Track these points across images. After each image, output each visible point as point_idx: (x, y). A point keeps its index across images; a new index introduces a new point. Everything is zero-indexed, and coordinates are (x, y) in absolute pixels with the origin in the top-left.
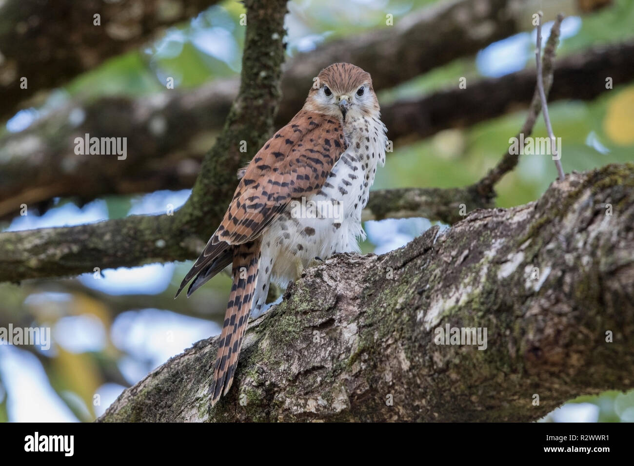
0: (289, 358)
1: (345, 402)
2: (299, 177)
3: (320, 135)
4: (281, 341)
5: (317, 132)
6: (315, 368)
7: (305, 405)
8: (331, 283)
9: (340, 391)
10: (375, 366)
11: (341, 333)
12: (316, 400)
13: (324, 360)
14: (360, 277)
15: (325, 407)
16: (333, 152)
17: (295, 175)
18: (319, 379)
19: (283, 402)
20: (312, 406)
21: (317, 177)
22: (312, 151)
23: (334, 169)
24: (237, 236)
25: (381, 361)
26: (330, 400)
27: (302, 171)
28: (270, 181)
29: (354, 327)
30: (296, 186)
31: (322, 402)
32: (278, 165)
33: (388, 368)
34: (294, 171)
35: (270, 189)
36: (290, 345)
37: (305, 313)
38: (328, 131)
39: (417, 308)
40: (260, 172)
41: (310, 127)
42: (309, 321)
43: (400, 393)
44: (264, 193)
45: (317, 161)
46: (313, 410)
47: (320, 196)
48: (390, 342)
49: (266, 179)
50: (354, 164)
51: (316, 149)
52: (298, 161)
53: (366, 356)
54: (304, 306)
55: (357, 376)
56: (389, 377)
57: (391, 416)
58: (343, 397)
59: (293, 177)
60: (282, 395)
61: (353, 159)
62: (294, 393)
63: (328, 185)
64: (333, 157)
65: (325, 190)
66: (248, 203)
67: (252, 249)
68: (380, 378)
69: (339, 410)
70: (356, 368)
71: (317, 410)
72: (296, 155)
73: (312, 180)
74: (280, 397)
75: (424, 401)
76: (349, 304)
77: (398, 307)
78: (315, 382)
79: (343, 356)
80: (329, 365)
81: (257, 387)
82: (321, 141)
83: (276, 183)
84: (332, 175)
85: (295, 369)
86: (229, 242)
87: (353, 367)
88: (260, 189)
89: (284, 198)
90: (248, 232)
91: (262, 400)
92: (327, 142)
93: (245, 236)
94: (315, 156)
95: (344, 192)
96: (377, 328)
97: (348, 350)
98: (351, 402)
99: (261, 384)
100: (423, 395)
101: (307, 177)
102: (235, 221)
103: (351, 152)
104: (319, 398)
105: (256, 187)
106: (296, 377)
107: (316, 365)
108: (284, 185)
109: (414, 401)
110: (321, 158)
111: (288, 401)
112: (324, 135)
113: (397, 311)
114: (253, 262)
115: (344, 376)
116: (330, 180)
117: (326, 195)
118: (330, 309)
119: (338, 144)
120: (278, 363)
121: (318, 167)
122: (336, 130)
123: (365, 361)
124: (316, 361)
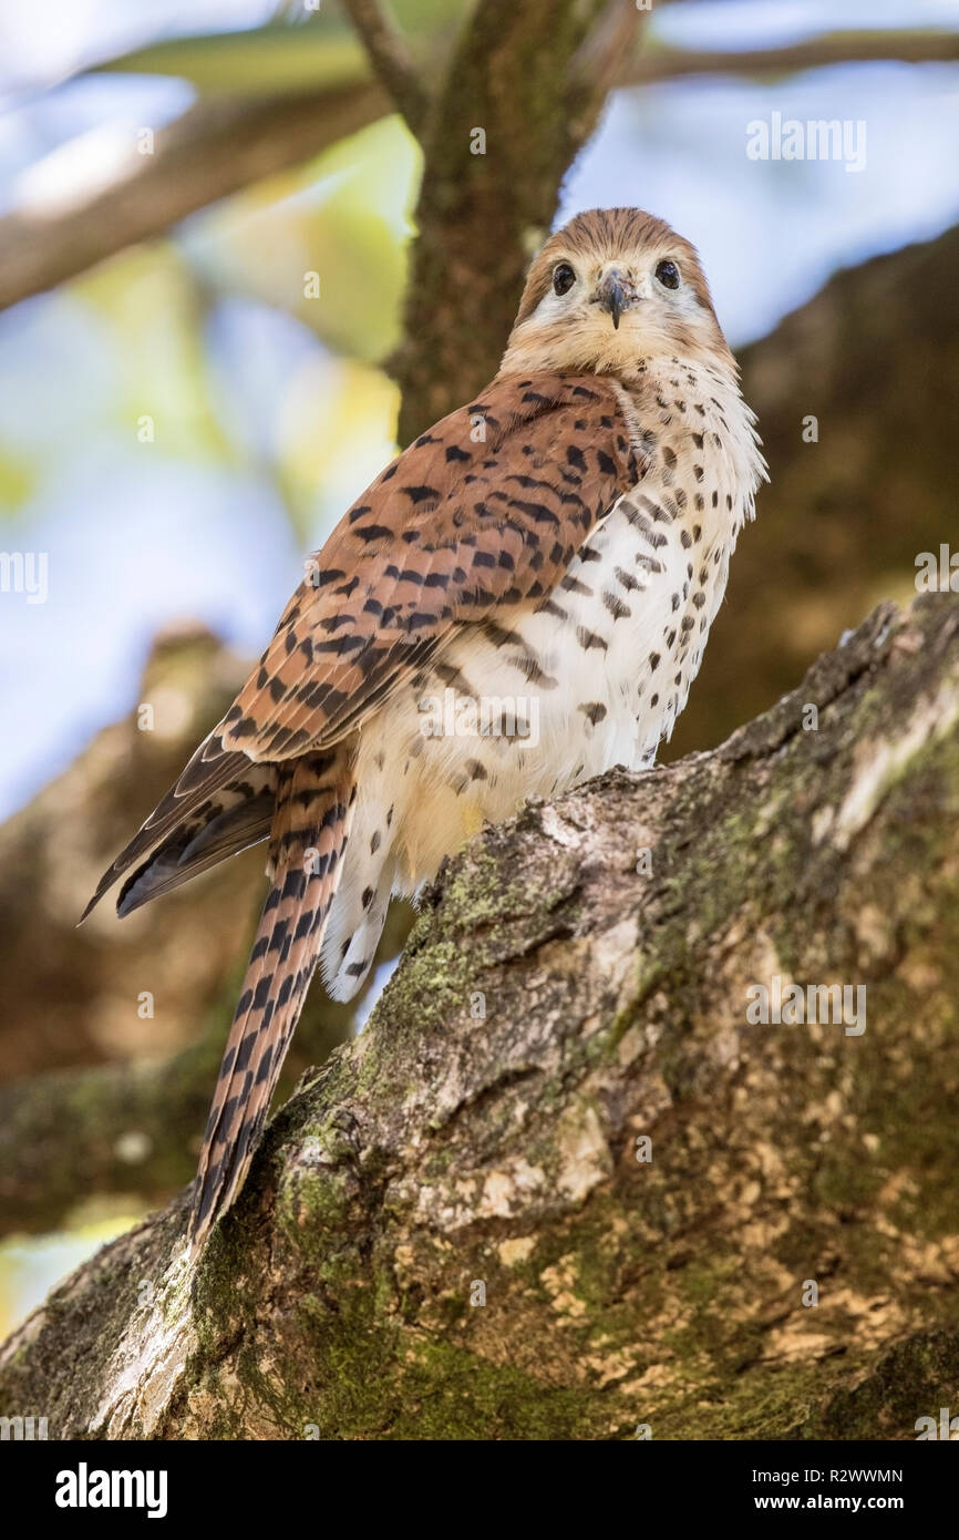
0: (430, 1071)
1: (598, 1163)
2: (482, 559)
3: (556, 434)
4: (409, 1023)
5: (545, 427)
6: (510, 1079)
7: (479, 1195)
8: (569, 838)
9: (583, 1126)
10: (688, 1026)
11: (588, 958)
12: (511, 1172)
13: (537, 1049)
14: (656, 810)
15: (537, 1192)
16: (594, 486)
17: (470, 552)
18: (520, 1109)
19: (409, 1206)
20: (497, 1197)
21: (536, 562)
22: (525, 481)
23: (592, 538)
24: (280, 735)
25: (706, 1006)
26: (553, 1168)
27: (492, 541)
28: (391, 571)
29: (628, 930)
30: (469, 584)
31: (530, 1176)
32: (416, 523)
33: (727, 1021)
34: (469, 541)
35: (389, 592)
36: (437, 1030)
37: (483, 926)
38: (579, 425)
39: (816, 807)
40: (361, 546)
41: (526, 409)
42: (495, 948)
43: (763, 1094)
44: (372, 606)
45: (541, 513)
46: (503, 1210)
47: (545, 616)
48: (733, 937)
49: (381, 564)
50: (658, 528)
51: (539, 475)
52: (481, 510)
53: (662, 1001)
54: (483, 908)
55: (634, 1072)
56: (727, 1049)
57: (738, 1190)
58: (592, 1144)
59: (463, 557)
60: (410, 1180)
61: (657, 514)
62: (443, 1170)
63: (572, 584)
64: (592, 502)
65: (562, 598)
66: (320, 635)
67: (328, 777)
68: (702, 1057)
69: (579, 1193)
70: (629, 1050)
71: (515, 1205)
72: (477, 493)
73: (522, 567)
74: (400, 1189)
75: (834, 1102)
76: (618, 886)
77: (760, 829)
78: (508, 1121)
79: (593, 1025)
80: (551, 1063)
81: (334, 1168)
82: (556, 454)
83: (409, 576)
84: (588, 554)
85: (448, 1099)
86: (253, 754)
87: (624, 1045)
88: (360, 595)
89: (429, 619)
90: (311, 720)
91: (346, 1207)
92: (575, 455)
93: (302, 734)
94: (537, 496)
95: (619, 611)
96: (698, 913)
97: (610, 1001)
98: (617, 1159)
99: (345, 1159)
100: (831, 1080)
101: (506, 561)
102: (277, 689)
103: (651, 491)
104: (521, 1165)
105: (348, 590)
106: (453, 1118)
107: (511, 1066)
108: (434, 580)
109: (802, 1107)
110: (554, 504)
111: (427, 1194)
112: (568, 435)
113: (758, 845)
114: (333, 816)
115: (598, 1080)
116: (579, 570)
117: (562, 614)
118: (559, 904)
119: (607, 464)
120: (398, 1091)
121: (543, 530)
122: (606, 422)
123: (659, 1017)
124: (513, 1059)
